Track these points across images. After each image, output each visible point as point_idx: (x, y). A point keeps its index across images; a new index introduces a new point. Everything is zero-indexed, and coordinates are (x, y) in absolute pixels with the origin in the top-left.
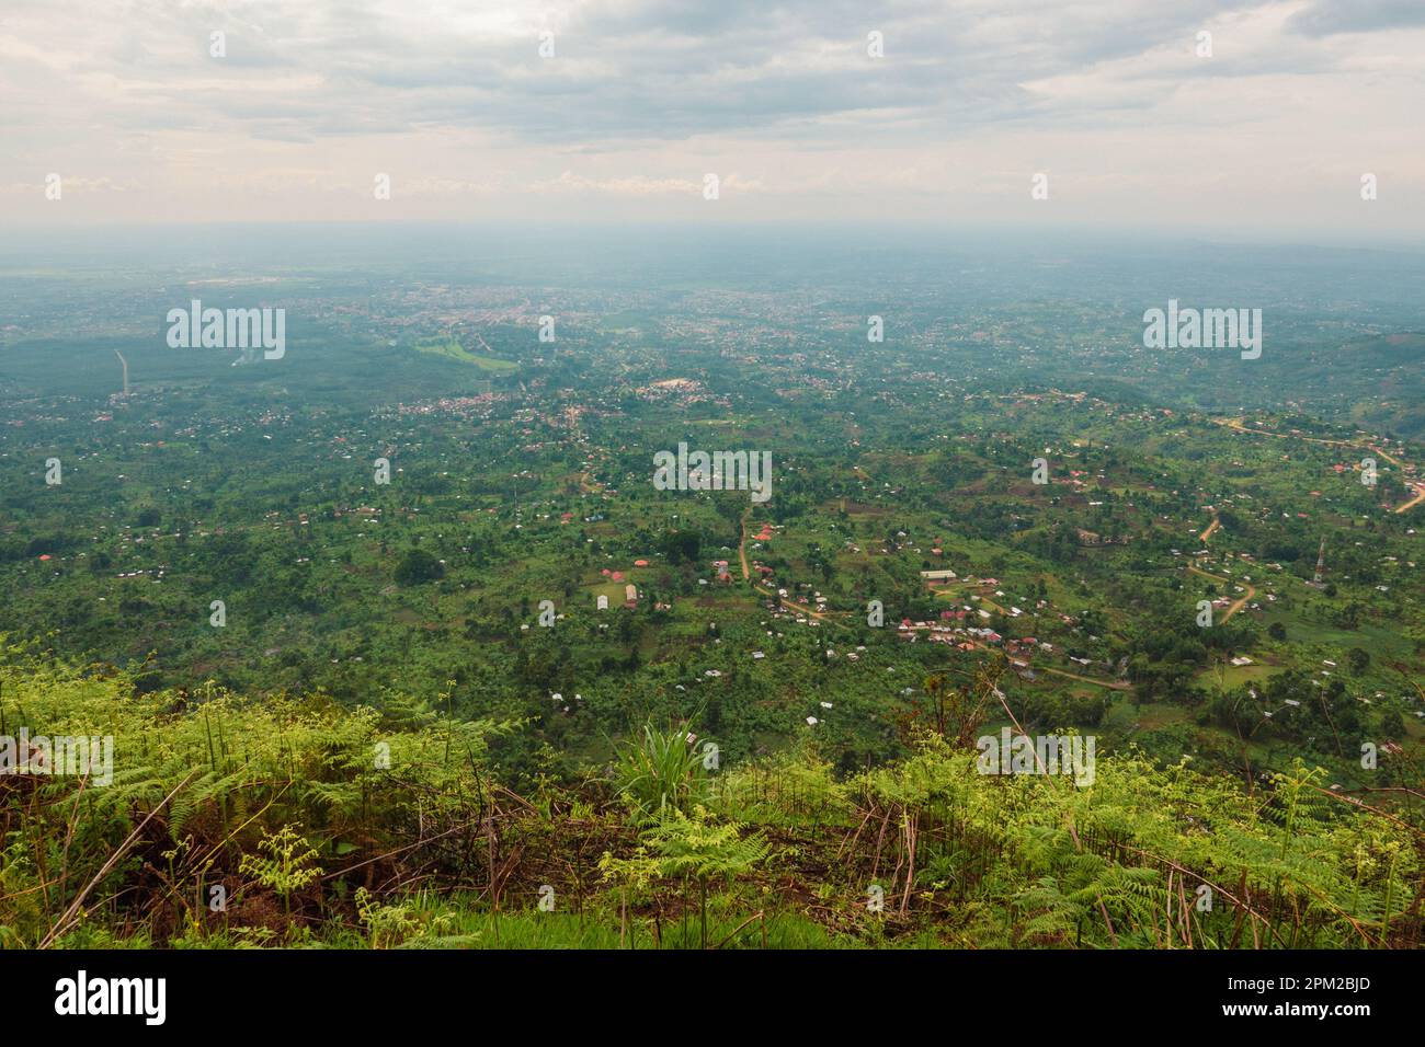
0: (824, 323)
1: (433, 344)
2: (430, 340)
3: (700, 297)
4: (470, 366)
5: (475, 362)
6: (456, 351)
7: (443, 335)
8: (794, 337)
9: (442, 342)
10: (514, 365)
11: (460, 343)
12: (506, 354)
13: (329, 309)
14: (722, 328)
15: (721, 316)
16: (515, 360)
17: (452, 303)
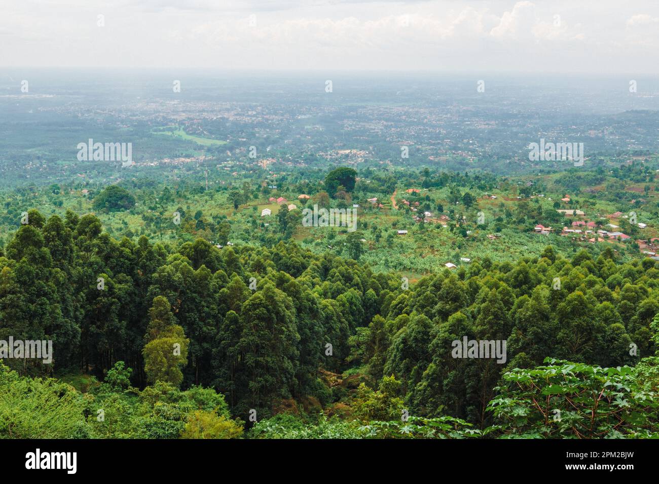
0: (468, 125)
1: (164, 130)
2: (161, 128)
3: (371, 110)
4: (190, 142)
5: (194, 140)
6: (182, 134)
7: (173, 125)
8: (444, 132)
9: (171, 130)
10: (225, 142)
11: (184, 129)
12: (218, 136)
13: (88, 111)
14: (386, 127)
15: (387, 121)
16: (225, 139)
17: (181, 109)
